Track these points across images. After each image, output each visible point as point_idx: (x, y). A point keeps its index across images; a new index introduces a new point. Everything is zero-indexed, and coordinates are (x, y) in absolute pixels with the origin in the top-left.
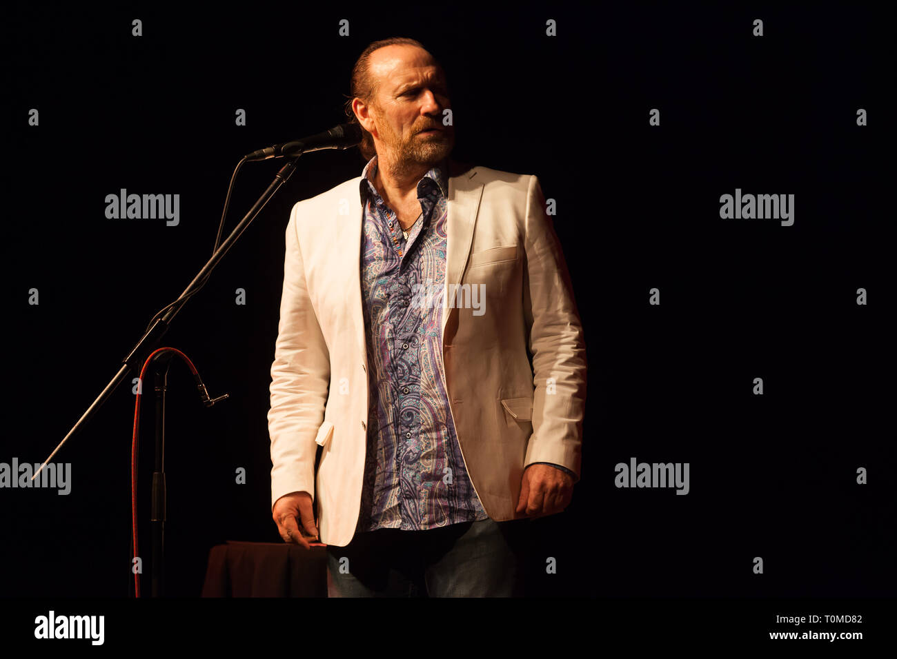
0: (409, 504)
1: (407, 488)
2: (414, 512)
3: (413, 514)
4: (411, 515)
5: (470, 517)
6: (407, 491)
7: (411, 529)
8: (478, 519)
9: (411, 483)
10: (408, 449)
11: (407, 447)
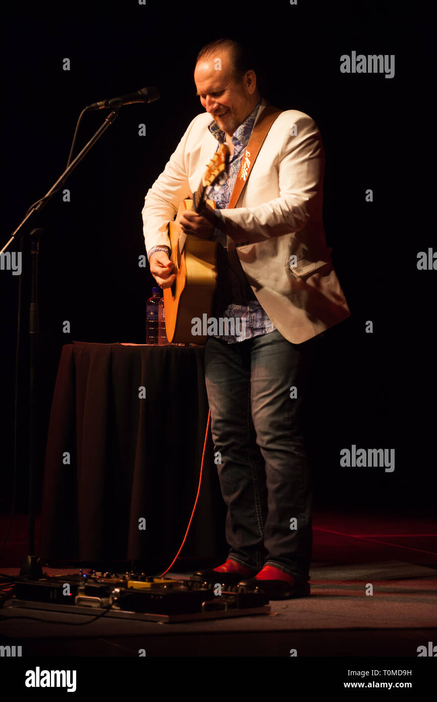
5: (264, 332)
8: (268, 332)
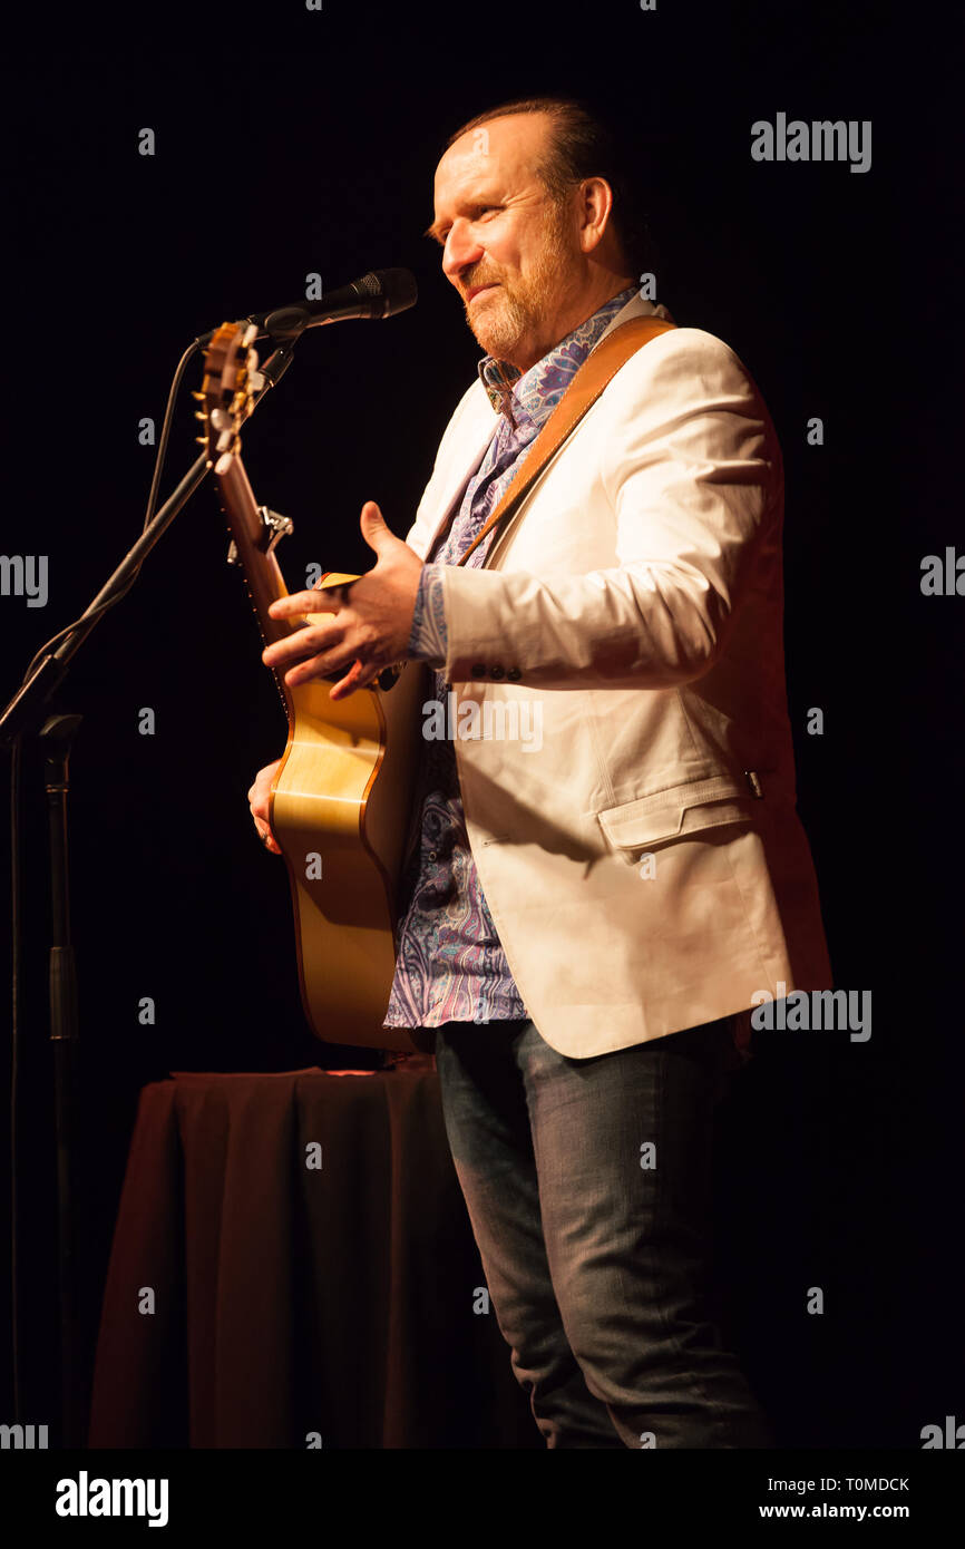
0: (410, 982)
1: (412, 952)
2: (417, 995)
3: (415, 1000)
4: (411, 1001)
6: (412, 957)
7: (407, 1026)
9: (422, 945)
10: (429, 883)
11: (428, 878)
